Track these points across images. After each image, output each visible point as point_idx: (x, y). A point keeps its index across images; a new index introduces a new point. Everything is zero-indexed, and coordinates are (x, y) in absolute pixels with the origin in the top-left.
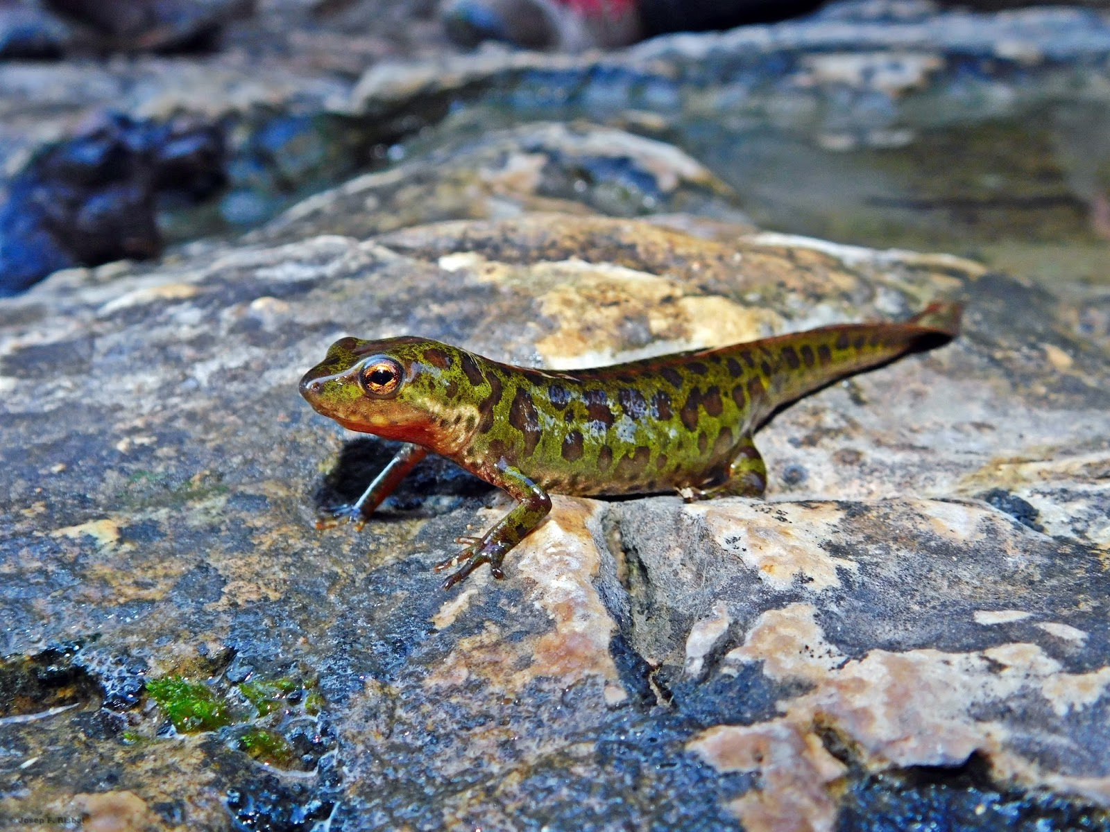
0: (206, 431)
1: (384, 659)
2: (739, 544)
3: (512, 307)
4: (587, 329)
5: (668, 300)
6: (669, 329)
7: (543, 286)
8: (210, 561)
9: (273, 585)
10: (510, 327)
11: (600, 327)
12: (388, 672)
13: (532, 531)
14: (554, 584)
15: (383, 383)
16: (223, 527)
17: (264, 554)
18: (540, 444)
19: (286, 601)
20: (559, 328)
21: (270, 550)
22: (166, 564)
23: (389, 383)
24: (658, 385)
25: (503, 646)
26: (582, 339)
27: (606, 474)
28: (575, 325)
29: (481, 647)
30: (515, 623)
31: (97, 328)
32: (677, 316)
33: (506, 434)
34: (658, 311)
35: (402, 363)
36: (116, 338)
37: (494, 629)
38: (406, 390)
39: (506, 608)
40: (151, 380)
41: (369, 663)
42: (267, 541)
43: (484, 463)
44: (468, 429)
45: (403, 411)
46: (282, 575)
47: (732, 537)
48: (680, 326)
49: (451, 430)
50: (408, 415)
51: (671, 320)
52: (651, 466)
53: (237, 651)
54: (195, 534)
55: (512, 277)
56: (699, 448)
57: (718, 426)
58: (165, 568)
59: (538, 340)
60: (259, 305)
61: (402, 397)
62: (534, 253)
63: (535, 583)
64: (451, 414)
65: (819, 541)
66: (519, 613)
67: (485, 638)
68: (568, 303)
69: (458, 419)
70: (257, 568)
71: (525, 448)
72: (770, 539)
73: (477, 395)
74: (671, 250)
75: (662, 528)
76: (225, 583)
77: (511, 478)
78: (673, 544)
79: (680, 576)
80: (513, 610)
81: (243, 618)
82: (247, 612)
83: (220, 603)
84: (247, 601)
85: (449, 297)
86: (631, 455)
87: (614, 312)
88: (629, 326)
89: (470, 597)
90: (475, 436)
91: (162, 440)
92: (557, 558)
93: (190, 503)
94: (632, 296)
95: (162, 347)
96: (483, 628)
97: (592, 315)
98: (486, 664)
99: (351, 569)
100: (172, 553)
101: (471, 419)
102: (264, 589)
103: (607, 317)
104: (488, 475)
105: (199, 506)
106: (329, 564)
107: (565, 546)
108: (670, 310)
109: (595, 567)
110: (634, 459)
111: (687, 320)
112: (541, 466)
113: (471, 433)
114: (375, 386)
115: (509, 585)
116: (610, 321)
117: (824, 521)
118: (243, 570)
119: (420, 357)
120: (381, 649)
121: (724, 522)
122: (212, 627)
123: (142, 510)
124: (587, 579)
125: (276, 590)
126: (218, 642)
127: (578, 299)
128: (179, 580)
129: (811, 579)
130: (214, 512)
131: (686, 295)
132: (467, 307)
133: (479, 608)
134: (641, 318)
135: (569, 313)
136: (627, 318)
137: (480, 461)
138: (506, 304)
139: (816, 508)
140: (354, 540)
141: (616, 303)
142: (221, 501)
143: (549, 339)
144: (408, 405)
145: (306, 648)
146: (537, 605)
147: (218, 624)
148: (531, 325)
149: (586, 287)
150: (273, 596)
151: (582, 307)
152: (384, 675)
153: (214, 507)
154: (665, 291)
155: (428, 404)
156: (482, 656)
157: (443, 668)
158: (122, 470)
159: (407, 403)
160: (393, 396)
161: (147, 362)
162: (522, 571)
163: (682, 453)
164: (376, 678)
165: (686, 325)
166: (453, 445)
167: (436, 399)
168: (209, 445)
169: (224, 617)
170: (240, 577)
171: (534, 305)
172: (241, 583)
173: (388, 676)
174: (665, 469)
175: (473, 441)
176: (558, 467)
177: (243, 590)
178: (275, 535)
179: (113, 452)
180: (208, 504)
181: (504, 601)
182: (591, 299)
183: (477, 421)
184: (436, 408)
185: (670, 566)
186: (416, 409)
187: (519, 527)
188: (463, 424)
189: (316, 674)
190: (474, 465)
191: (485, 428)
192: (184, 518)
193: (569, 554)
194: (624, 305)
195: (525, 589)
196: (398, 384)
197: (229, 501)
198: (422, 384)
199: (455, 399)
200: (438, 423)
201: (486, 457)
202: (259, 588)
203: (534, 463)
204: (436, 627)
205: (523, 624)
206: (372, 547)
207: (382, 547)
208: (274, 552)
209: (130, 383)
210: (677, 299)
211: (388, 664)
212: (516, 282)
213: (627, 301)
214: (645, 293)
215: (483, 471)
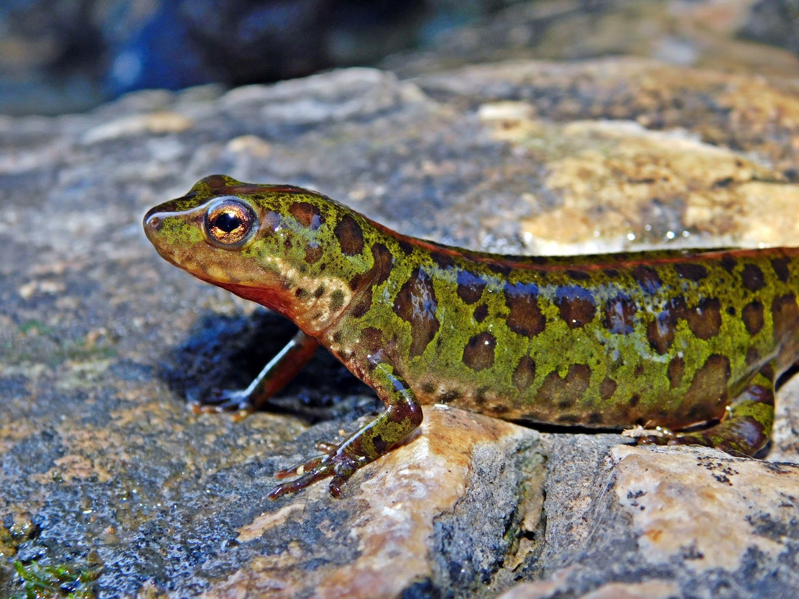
0: (119, 285)
1: (173, 564)
2: (642, 501)
3: (518, 173)
4: (599, 210)
5: (726, 183)
6: (712, 222)
7: (567, 150)
8: (60, 430)
9: (109, 466)
10: (501, 198)
11: (617, 209)
12: (171, 579)
13: (396, 446)
14: (388, 511)
15: (228, 230)
16: (91, 395)
17: (117, 430)
18: (433, 344)
19: (112, 485)
20: (562, 205)
21: (125, 427)
22: (14, 425)
23: (236, 231)
24: (621, 287)
25: (293, 573)
26: (585, 221)
27: (526, 394)
28: (584, 204)
29: (272, 569)
30: (322, 549)
31: (70, 158)
32: (728, 206)
33: (387, 323)
34: (705, 196)
35: (257, 211)
36: (83, 171)
37: (296, 551)
38: (254, 242)
39: (324, 531)
40: (96, 221)
41: (156, 566)
42: (127, 417)
43: (353, 355)
44: (335, 306)
45: (247, 268)
46: (125, 457)
47: (637, 490)
48: (730, 218)
49: (310, 304)
50: (252, 275)
51: (718, 210)
52: (593, 392)
53: (42, 529)
54: (58, 399)
55: (533, 136)
56: (670, 379)
57: (707, 353)
58: (11, 429)
59: (529, 217)
60: (237, 145)
61: (248, 251)
62: (597, 109)
63: (368, 506)
64: (312, 285)
65: (751, 513)
66: (333, 539)
67: (281, 560)
68: (585, 174)
69: (320, 293)
70: (105, 445)
71: (413, 345)
72: (681, 499)
73: (349, 267)
74: (777, 121)
75: (580, 470)
76: (61, 455)
77: (381, 377)
78: (585, 492)
79: (574, 532)
80: (329, 535)
81: (61, 496)
82: (67, 489)
83: (46, 476)
84: (74, 479)
85: (453, 155)
86: (563, 374)
87: (642, 192)
88: (657, 211)
89: (292, 512)
90: (344, 319)
91: (70, 289)
92: (405, 481)
93: (69, 363)
94: (677, 174)
95: (121, 185)
96: (286, 548)
97: (611, 193)
98: (268, 589)
99: (202, 462)
100: (26, 414)
101: (338, 296)
102: (97, 469)
103: (630, 197)
104: (358, 370)
105: (77, 367)
106: (182, 453)
107: (423, 469)
108: (723, 196)
109: (449, 501)
110: (566, 380)
111: (741, 212)
112: (434, 370)
113: (338, 314)
114: (219, 232)
115: (341, 504)
116: (632, 204)
117: (780, 490)
118: (87, 444)
119: (284, 209)
120: (177, 554)
121: (640, 471)
122: (27, 500)
123: (17, 363)
124: (427, 513)
125: (109, 472)
126: (26, 517)
127: (600, 170)
128: (18, 444)
129: (700, 556)
130: (90, 376)
131: (754, 179)
132: (467, 169)
133: (296, 526)
134: (679, 203)
135: (581, 187)
136: (657, 201)
137: (348, 351)
138: (511, 168)
139: (785, 472)
140: (225, 431)
141: (649, 181)
142: (102, 366)
143: (544, 218)
144: (253, 263)
145: (111, 539)
146: (354, 533)
147: (34, 497)
148: (528, 198)
149: (621, 157)
150: (103, 477)
151: (602, 182)
152: (165, 582)
153: (91, 371)
154: (727, 171)
155: (280, 266)
156: (268, 579)
157: (223, 585)
158: (15, 318)
159: (253, 259)
160: (238, 247)
161: (101, 201)
162: (362, 492)
163: (642, 380)
164: (156, 582)
165: (738, 219)
166: (314, 323)
167: (292, 261)
168: (114, 302)
169: (43, 490)
170: (81, 452)
171: (542, 173)
172: (77, 458)
173: (169, 583)
174: (614, 399)
175: (341, 324)
176: (456, 375)
177: (76, 466)
178: (138, 412)
179: (15, 296)
180: (87, 366)
181: (326, 522)
182: (617, 173)
183: (347, 299)
184: (291, 273)
185: (568, 518)
186: (264, 269)
187: (377, 440)
188: (327, 300)
189: (101, 568)
190: (341, 354)
191: (359, 311)
192: (56, 379)
193: (420, 480)
194: (660, 183)
195: (355, 512)
196: (245, 233)
197: (111, 368)
198: (277, 241)
199: (316, 265)
200: (293, 290)
201: (356, 348)
202: (93, 466)
203: (424, 364)
204: (239, 539)
205: (329, 551)
206: (241, 442)
207: (252, 444)
208: (130, 430)
209: (73, 223)
210: (740, 183)
211: (175, 570)
212: (538, 143)
213: (666, 179)
214: (697, 172)
215: (352, 365)
